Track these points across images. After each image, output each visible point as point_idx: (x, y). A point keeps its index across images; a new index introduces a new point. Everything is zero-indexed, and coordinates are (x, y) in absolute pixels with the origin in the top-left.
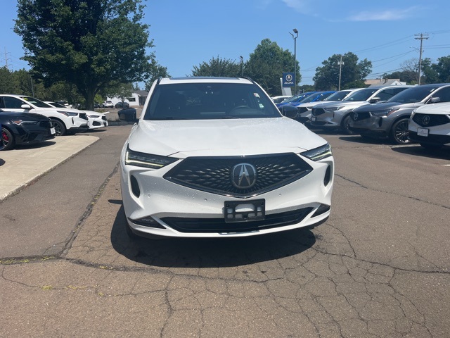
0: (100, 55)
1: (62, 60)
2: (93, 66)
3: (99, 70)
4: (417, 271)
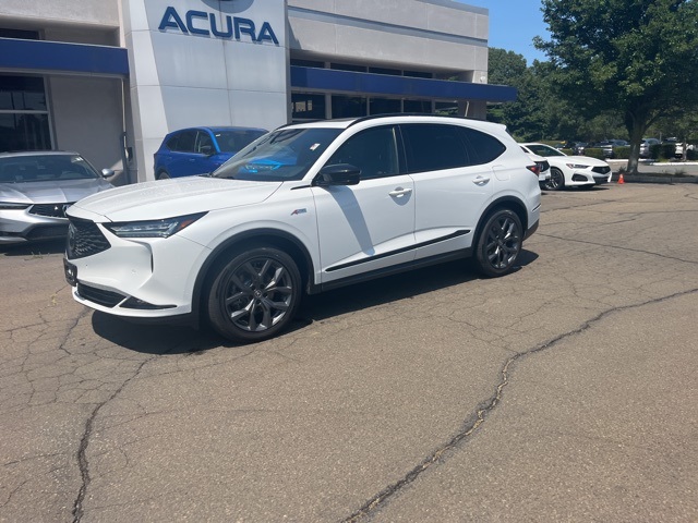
1: (578, 79)
2: (622, 83)
3: (633, 88)
4: (92, 418)
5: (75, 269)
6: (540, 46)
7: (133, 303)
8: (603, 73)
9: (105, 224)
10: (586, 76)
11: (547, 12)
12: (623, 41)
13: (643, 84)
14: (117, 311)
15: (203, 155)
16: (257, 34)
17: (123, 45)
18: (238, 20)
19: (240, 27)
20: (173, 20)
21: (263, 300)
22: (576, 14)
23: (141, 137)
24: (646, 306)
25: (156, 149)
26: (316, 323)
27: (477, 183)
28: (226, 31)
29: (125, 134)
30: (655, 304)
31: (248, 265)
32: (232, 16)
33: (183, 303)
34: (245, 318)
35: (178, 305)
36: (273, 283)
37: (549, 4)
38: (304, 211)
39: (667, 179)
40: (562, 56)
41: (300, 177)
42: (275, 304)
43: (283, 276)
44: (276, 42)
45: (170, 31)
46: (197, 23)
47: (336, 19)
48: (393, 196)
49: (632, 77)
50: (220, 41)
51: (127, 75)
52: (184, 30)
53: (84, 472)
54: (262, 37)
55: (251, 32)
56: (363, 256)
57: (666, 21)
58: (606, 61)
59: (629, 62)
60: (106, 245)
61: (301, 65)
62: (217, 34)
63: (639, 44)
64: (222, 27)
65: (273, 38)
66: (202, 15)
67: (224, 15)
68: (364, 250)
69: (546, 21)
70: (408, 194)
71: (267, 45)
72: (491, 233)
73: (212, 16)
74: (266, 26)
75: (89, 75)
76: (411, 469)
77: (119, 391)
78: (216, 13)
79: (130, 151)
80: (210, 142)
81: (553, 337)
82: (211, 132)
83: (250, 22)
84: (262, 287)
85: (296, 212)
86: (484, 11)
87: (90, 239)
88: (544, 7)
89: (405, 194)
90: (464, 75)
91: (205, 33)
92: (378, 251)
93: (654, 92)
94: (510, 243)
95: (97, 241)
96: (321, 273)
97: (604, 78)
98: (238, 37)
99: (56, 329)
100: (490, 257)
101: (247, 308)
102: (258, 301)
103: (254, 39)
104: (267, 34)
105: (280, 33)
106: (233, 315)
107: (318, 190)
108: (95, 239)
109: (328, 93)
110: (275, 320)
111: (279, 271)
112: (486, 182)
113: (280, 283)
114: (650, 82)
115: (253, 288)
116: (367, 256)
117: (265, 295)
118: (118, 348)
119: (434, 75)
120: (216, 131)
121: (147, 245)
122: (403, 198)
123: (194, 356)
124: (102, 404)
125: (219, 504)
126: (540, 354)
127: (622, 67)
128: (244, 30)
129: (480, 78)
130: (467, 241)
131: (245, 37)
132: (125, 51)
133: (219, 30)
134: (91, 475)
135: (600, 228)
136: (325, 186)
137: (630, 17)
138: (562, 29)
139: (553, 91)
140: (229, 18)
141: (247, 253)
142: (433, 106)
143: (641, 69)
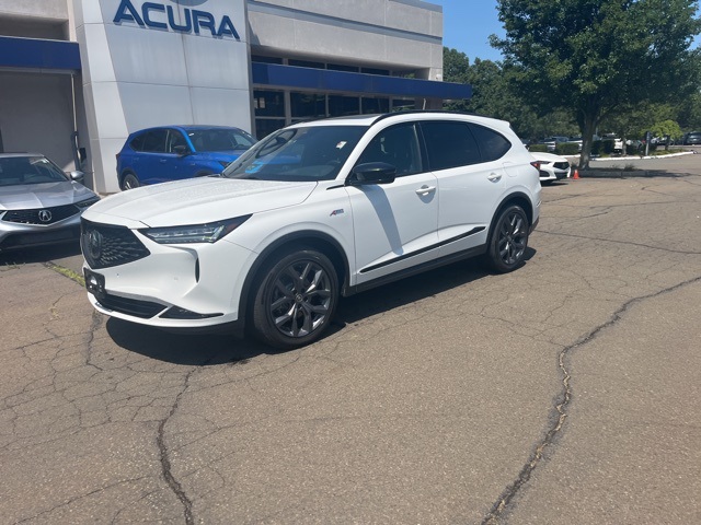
0: (592, 63)
1: (536, 78)
2: (576, 82)
3: (587, 86)
4: (161, 435)
5: (101, 279)
6: (496, 44)
7: (176, 312)
8: (560, 70)
9: (140, 230)
10: (543, 74)
11: (503, 10)
12: (577, 40)
13: (597, 83)
14: (156, 321)
15: (175, 155)
16: (217, 29)
17: (73, 38)
18: (197, 13)
19: (199, 21)
20: (128, 12)
21: (304, 304)
22: (531, 12)
23: (96, 136)
24: (661, 296)
25: (119, 149)
26: (350, 326)
27: (491, 180)
28: (184, 24)
29: (77, 133)
30: (668, 294)
31: (292, 269)
32: (191, 8)
33: (229, 310)
34: (288, 324)
35: (225, 313)
36: (313, 286)
37: (504, 3)
38: (341, 211)
39: (618, 173)
40: (517, 54)
41: (333, 176)
42: (315, 308)
43: (322, 278)
44: (237, 37)
45: (125, 23)
46: (154, 16)
47: (293, 13)
48: (420, 194)
49: (587, 74)
50: (178, 35)
51: (79, 71)
52: (140, 23)
53: (181, 495)
54: (222, 32)
55: (210, 25)
56: (393, 256)
57: (619, 20)
58: (562, 58)
59: (584, 61)
60: (145, 252)
61: (263, 61)
62: (176, 28)
63: (593, 43)
64: (180, 20)
65: (233, 32)
66: (159, 7)
67: (182, 7)
68: (394, 250)
69: (501, 20)
70: (432, 192)
71: (228, 40)
72: (502, 230)
73: (170, 8)
74: (226, 20)
75: (37, 71)
76: (521, 468)
77: (176, 406)
78: (174, 6)
79: (83, 151)
80: (183, 141)
81: (591, 329)
82: (183, 131)
83: (210, 16)
84: (303, 291)
85: (334, 213)
86: (438, 8)
87: (122, 246)
88: (500, 5)
89: (430, 192)
90: (420, 72)
91: (162, 26)
92: (407, 250)
93: (606, 89)
94: (517, 239)
95: (130, 249)
96: (356, 275)
97: (560, 74)
98: (197, 31)
99: (72, 344)
100: (502, 253)
101: (290, 313)
102: (299, 306)
103: (214, 33)
104: (227, 29)
105: (240, 28)
106: (278, 321)
107: (352, 190)
108: (128, 246)
109: (287, 90)
110: (315, 324)
111: (318, 274)
112: (498, 178)
113: (319, 287)
114: (603, 80)
115: (295, 292)
116: (397, 256)
117: (305, 299)
118: (153, 361)
119: (391, 72)
120: (189, 129)
121: (194, 252)
122: (428, 196)
123: (238, 365)
124: (164, 421)
125: (344, 517)
126: (586, 346)
127: (576, 66)
128: (203, 24)
129: (436, 75)
130: (482, 238)
131: (204, 31)
132: (76, 46)
133: (177, 23)
134: (191, 498)
135: (579, 222)
136: (358, 185)
137: (582, 17)
138: (517, 28)
139: (511, 89)
140: (187, 11)
141: (290, 256)
142: (391, 103)
143: (595, 68)
